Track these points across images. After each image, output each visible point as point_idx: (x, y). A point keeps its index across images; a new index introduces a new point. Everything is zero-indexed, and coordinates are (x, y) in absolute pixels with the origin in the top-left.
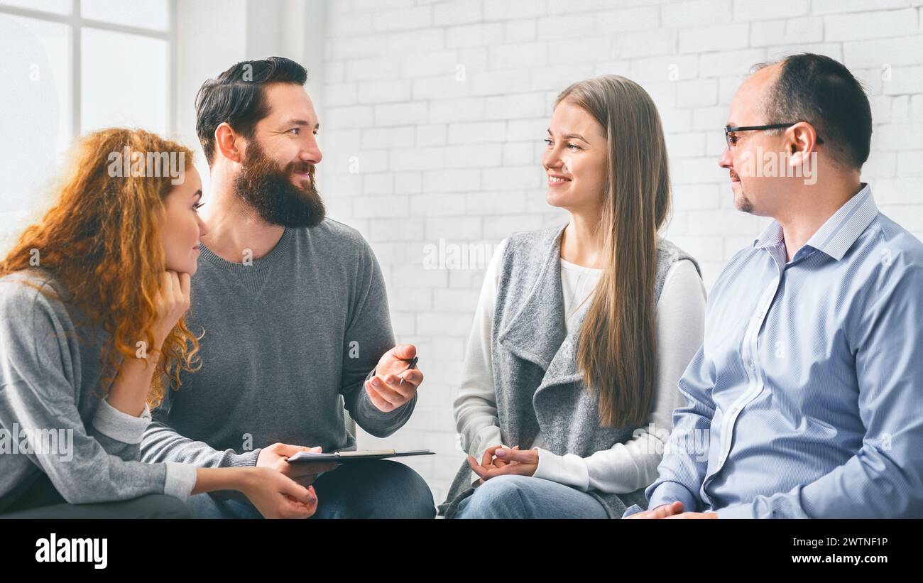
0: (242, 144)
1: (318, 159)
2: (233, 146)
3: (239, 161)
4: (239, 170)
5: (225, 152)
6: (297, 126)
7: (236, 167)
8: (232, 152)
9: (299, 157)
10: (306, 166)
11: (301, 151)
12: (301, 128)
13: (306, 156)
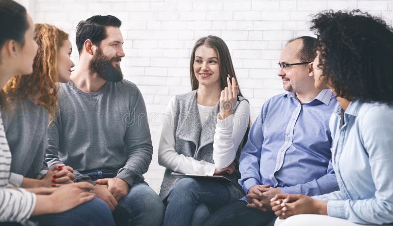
0: (94, 48)
1: (123, 56)
2: (90, 49)
3: (92, 54)
4: (92, 58)
5: (88, 51)
6: (116, 43)
7: (91, 57)
8: (90, 51)
9: (116, 55)
10: (118, 59)
11: (117, 53)
12: (117, 44)
13: (119, 54)
